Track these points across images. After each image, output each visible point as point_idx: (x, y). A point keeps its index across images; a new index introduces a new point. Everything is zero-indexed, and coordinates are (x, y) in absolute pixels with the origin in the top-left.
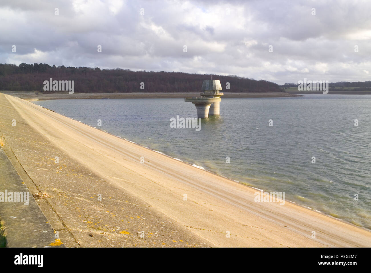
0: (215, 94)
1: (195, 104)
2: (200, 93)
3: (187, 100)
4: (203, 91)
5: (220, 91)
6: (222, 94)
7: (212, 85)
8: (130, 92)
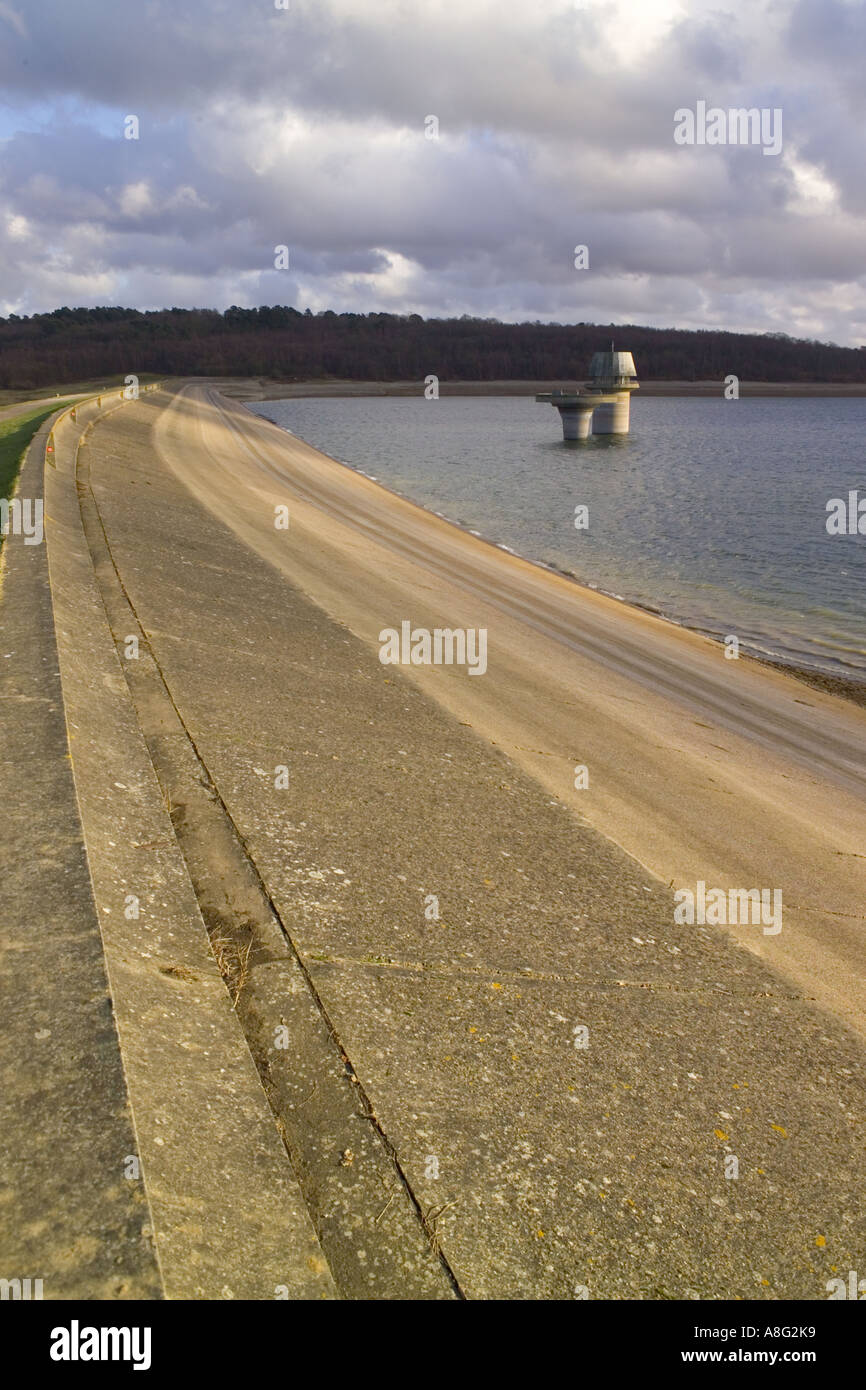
0: (615, 386)
1: (560, 408)
2: (583, 383)
3: (541, 398)
4: (593, 378)
5: (633, 378)
6: (636, 385)
7: (611, 364)
8: (492, 380)
